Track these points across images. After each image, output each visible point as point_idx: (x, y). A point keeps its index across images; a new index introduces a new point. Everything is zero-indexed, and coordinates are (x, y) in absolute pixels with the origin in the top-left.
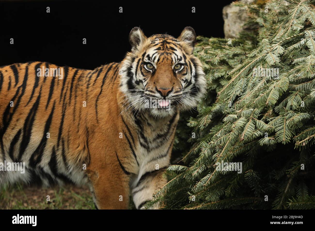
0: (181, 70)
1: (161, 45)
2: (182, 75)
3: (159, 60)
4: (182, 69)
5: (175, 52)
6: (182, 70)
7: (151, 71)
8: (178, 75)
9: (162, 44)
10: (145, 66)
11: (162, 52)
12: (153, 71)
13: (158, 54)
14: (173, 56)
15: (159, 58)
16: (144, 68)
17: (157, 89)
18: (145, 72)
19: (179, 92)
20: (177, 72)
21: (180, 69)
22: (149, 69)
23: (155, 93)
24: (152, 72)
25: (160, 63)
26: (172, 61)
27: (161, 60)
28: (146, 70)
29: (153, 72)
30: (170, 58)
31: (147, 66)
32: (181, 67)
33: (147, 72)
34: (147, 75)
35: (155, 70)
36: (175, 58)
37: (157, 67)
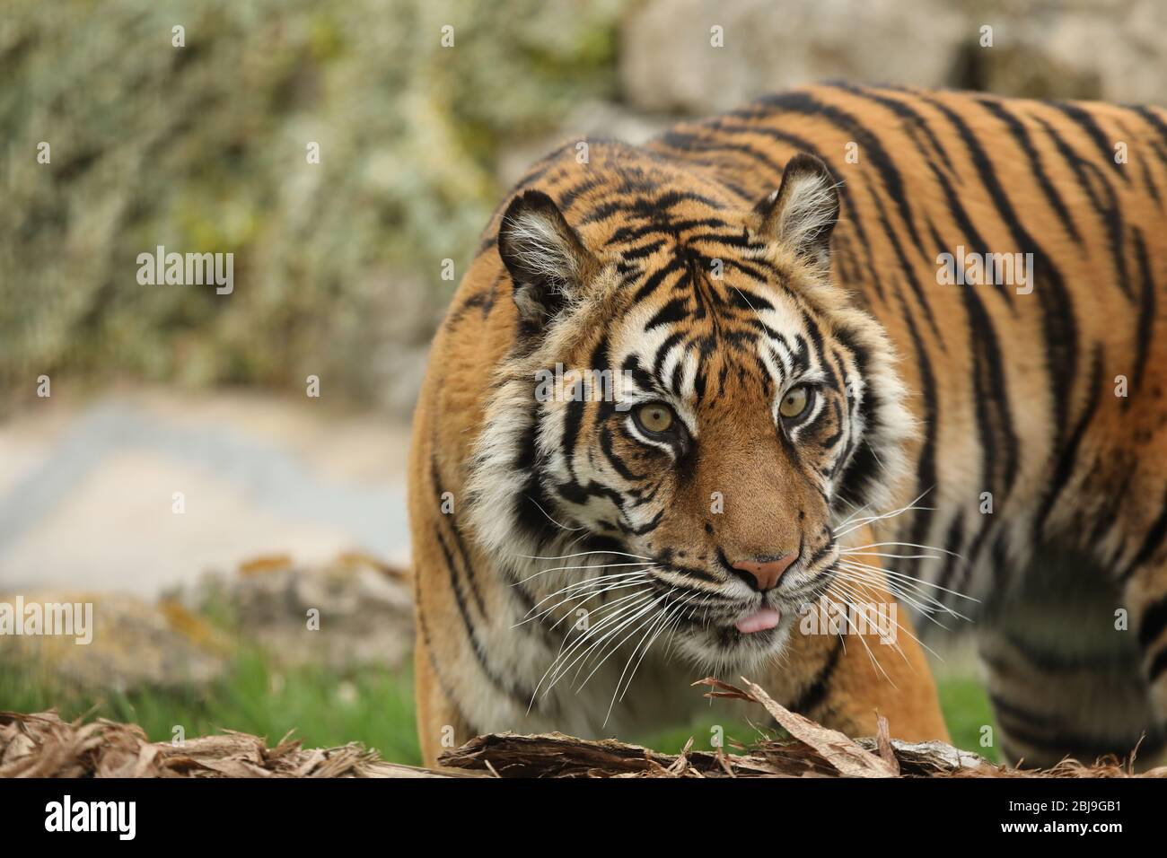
0: (811, 419)
1: (681, 284)
2: (823, 449)
3: (700, 383)
4: (817, 411)
5: (765, 316)
6: (819, 418)
7: (667, 447)
8: (803, 452)
9: (681, 272)
10: (630, 425)
11: (702, 328)
12: (677, 449)
13: (689, 347)
14: (765, 346)
15: (700, 369)
16: (625, 434)
17: (723, 560)
18: (636, 457)
19: (825, 554)
20: (794, 434)
21: (807, 417)
22: (651, 438)
23: (720, 582)
24: (673, 456)
25: (712, 405)
26: (768, 378)
27: (713, 381)
28: (638, 442)
29: (678, 458)
30: (751, 366)
31: (638, 424)
32: (810, 400)
33: (646, 456)
34: (644, 471)
35: (694, 444)
36: (777, 357)
37: (701, 429)
